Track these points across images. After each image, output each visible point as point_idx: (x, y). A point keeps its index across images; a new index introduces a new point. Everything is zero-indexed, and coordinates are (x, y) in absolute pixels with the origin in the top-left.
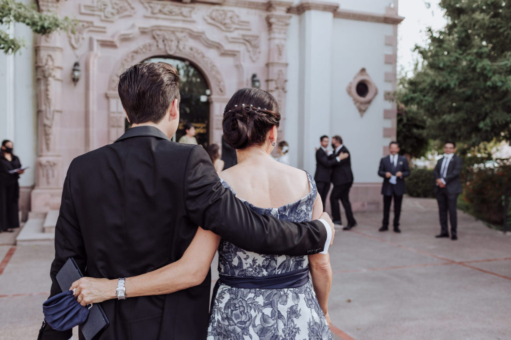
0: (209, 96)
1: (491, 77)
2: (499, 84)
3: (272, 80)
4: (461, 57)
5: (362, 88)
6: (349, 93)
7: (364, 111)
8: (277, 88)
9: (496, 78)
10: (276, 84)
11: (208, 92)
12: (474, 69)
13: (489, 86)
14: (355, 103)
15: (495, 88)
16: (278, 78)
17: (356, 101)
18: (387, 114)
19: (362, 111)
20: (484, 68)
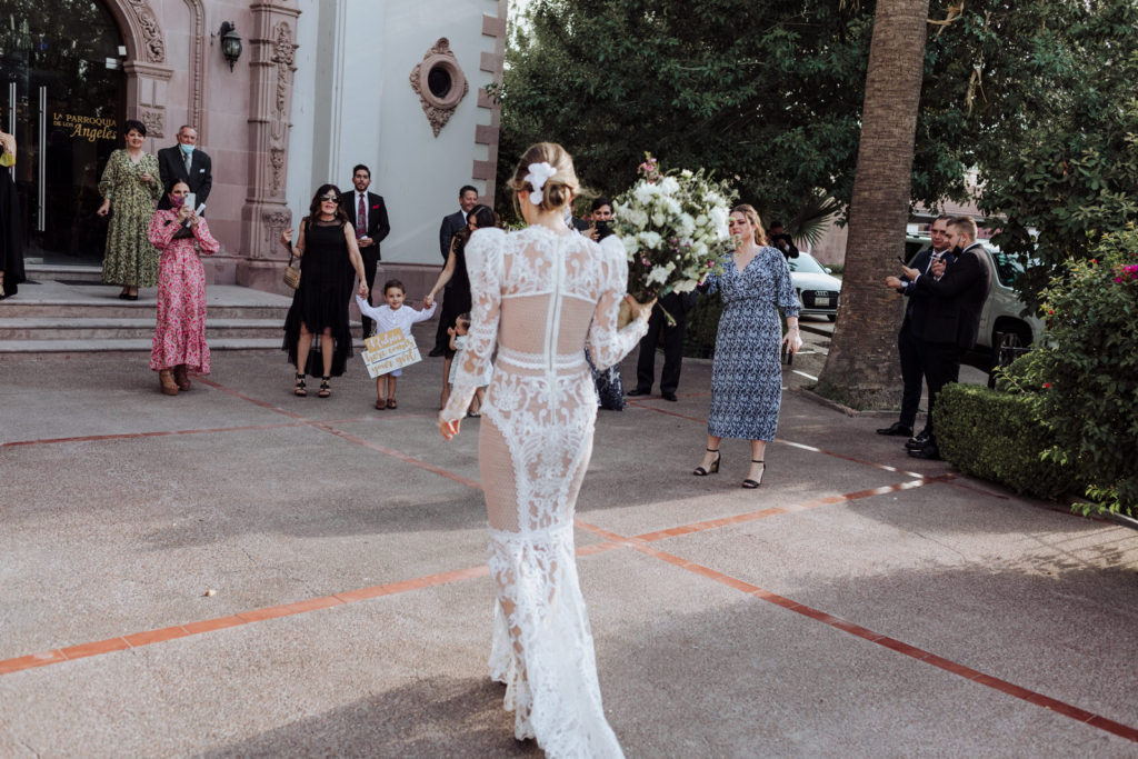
0: (124, 58)
1: (679, 92)
2: (692, 106)
3: (266, 42)
4: (635, 48)
5: (440, 79)
6: (416, 86)
7: (442, 125)
8: (277, 60)
9: (686, 94)
10: (276, 50)
11: (122, 50)
12: (654, 74)
13: (674, 108)
14: (425, 108)
15: (683, 111)
16: (280, 41)
17: (427, 105)
18: (481, 135)
19: (438, 125)
20: (669, 75)
